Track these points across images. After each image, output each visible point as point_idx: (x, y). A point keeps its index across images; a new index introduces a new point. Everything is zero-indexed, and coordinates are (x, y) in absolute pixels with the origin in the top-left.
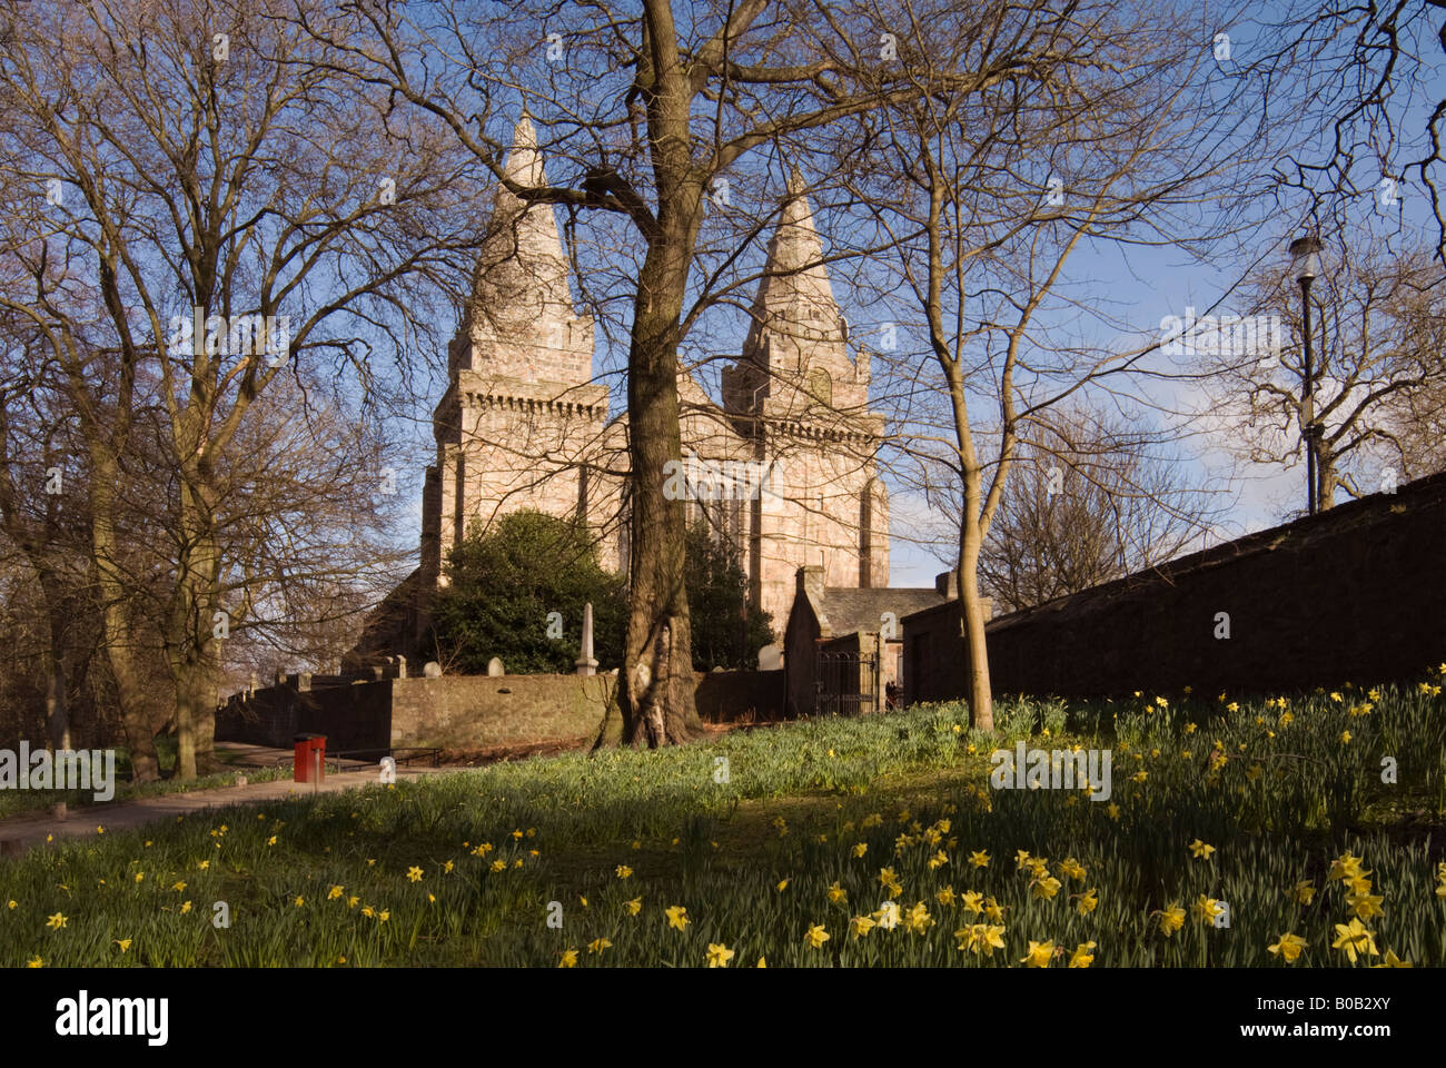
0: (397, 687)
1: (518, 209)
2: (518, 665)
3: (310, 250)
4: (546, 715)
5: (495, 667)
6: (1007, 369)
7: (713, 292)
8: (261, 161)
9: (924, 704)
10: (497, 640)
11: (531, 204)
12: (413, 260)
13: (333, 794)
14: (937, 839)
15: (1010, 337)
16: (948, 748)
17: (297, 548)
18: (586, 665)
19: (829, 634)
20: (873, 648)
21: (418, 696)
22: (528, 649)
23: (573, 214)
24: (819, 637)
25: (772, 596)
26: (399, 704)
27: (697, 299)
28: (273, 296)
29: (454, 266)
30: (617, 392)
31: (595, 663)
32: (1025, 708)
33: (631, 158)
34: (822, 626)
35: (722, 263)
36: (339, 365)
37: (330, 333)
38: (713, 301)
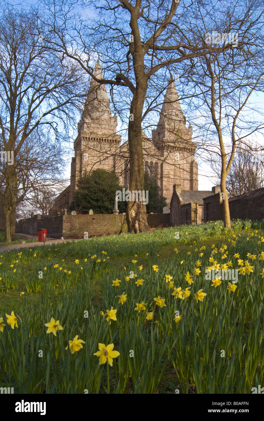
0: (64, 217)
1: (98, 85)
2: (97, 212)
3: (41, 97)
4: (105, 226)
5: (91, 212)
6: (233, 127)
7: (151, 107)
8: (28, 73)
9: (211, 221)
10: (91, 205)
11: (101, 84)
12: (69, 100)
13: (49, 245)
14: (223, 251)
15: (234, 118)
16: (219, 233)
17: (38, 179)
18: (116, 212)
19: (183, 203)
20: (195, 207)
21: (70, 220)
22: (100, 207)
23: (112, 87)
24: (180, 204)
25: (166, 193)
26: (65, 222)
27: (146, 110)
28: (31, 110)
29: (80, 102)
30: (125, 135)
31: (118, 211)
32: (239, 223)
33: (128, 72)
34: (181, 201)
35: (153, 100)
36: (49, 129)
37: (46, 120)
38: (151, 110)
